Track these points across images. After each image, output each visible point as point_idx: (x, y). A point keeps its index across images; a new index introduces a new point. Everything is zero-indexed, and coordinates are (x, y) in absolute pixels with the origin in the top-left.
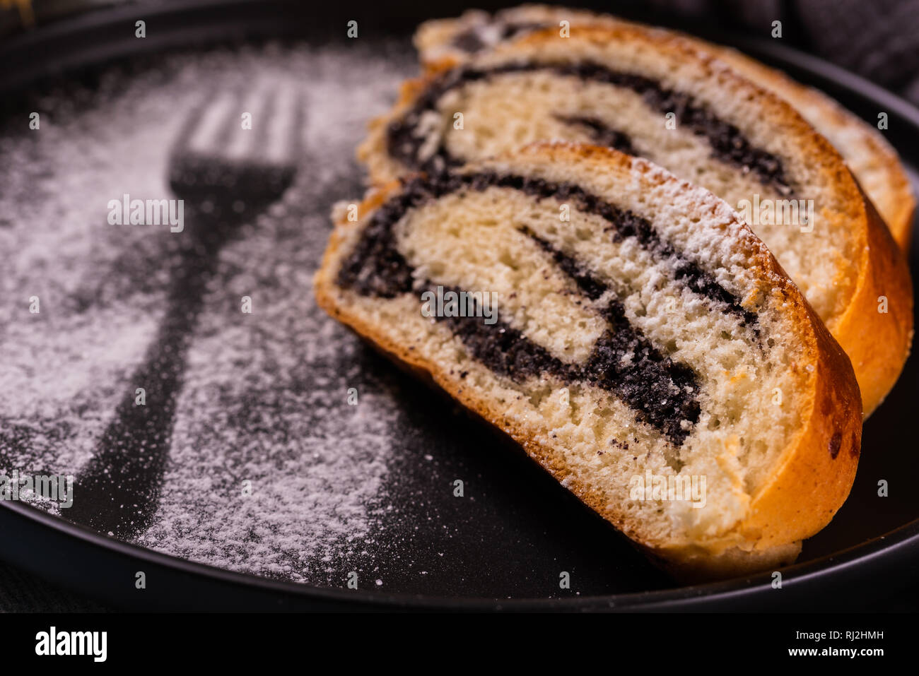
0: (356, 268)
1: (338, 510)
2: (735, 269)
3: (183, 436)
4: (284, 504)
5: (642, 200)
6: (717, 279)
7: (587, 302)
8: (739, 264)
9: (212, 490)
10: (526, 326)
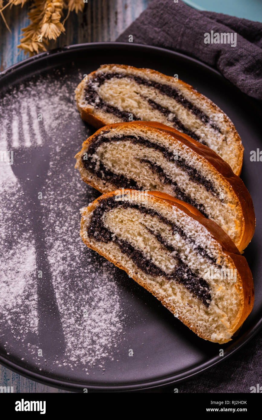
0: (93, 232)
1: (112, 321)
2: (212, 250)
3: (60, 300)
4: (97, 323)
5: (178, 221)
6: (207, 253)
7: (169, 253)
8: (213, 249)
9: (76, 323)
10: (151, 259)
